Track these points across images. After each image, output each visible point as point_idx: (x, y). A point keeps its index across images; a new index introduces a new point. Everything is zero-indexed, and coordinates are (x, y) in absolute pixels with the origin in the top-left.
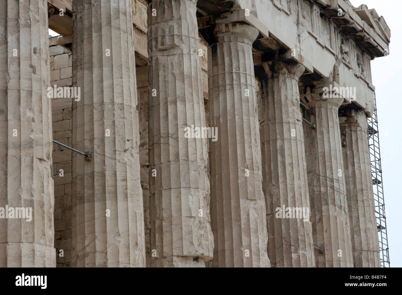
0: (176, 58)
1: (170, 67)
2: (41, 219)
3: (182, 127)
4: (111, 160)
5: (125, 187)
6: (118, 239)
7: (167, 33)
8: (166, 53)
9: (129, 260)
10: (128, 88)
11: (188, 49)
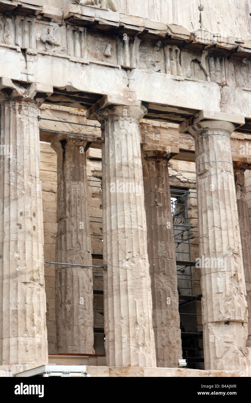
0: (206, 179)
3: (212, 229)
4: (117, 268)
5: (126, 286)
6: (122, 322)
7: (201, 162)
8: (202, 177)
9: (129, 335)
10: (129, 217)
11: (215, 171)
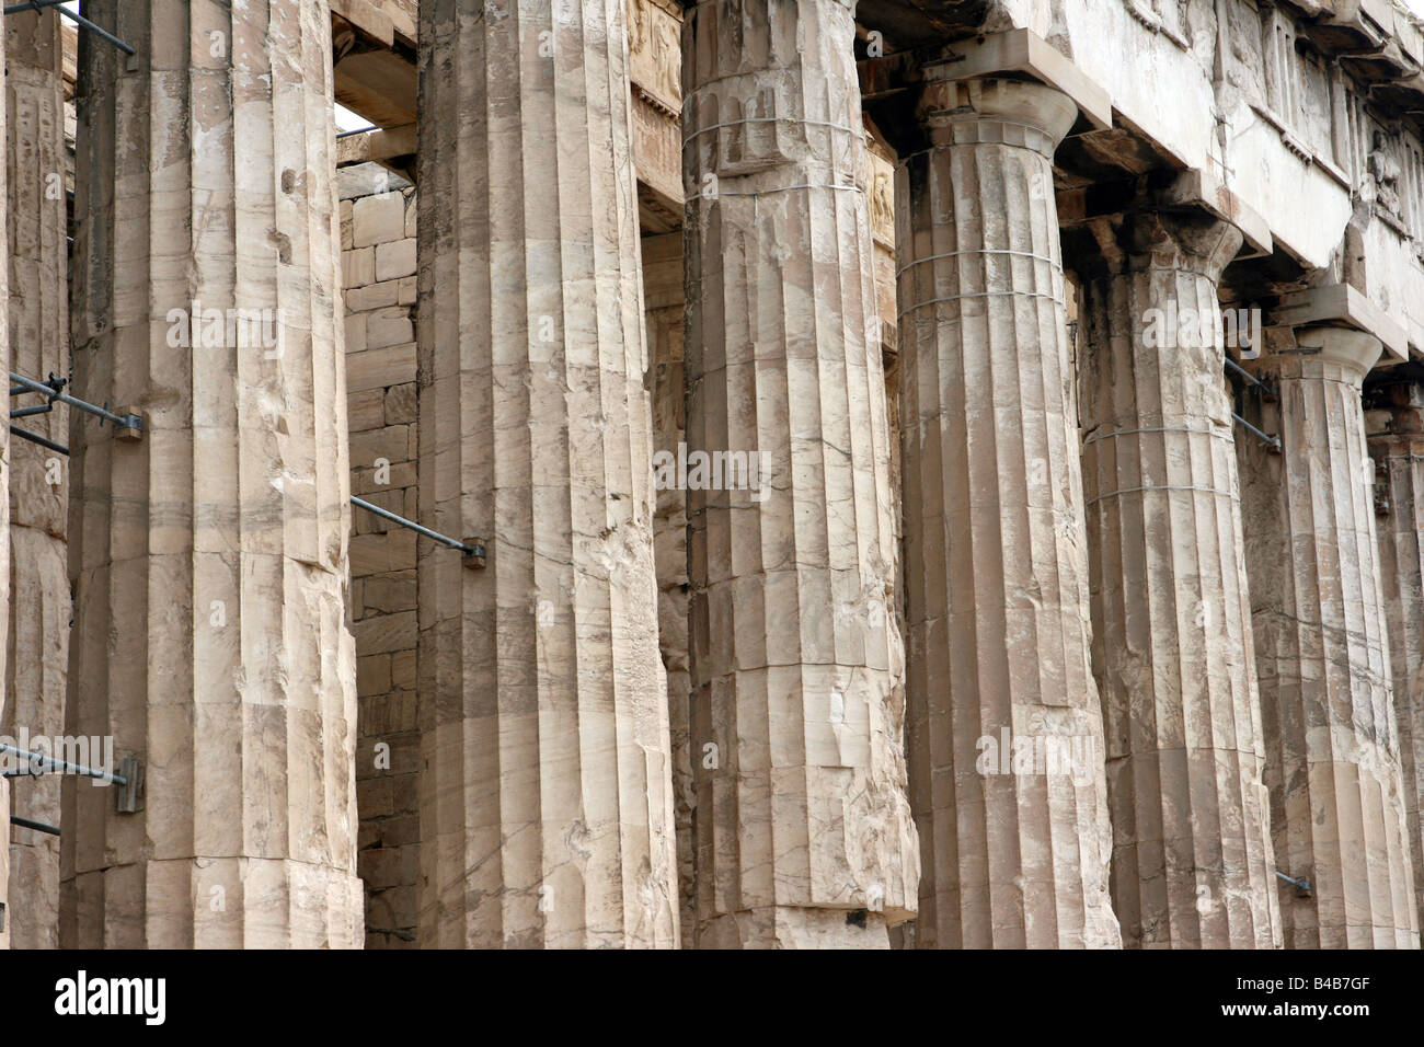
0: (783, 204)
1: (762, 236)
2: (312, 774)
3: (805, 450)
4: (555, 567)
5: (603, 664)
6: (581, 848)
7: (751, 115)
8: (746, 187)
9: (622, 920)
10: (614, 314)
11: (827, 171)
